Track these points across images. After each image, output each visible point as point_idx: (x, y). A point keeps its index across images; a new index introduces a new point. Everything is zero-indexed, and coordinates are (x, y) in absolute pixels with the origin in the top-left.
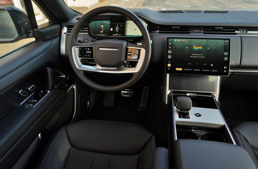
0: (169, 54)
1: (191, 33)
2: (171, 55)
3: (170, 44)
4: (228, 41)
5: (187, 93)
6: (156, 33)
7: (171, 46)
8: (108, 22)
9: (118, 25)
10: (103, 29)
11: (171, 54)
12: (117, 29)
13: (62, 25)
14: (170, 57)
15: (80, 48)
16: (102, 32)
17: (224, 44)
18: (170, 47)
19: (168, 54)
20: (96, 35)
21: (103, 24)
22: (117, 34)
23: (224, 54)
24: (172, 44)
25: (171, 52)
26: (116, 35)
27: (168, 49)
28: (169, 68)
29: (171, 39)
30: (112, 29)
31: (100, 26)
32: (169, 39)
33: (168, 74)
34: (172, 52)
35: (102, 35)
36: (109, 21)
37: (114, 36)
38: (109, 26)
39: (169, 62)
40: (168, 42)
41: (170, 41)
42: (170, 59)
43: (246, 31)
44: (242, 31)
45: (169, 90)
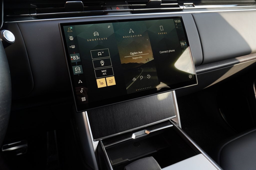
0: (75, 64)
1: (109, 14)
2: (81, 66)
3: (71, 38)
4: (179, 21)
5: (130, 134)
6: (29, 18)
7: (75, 42)
11: (79, 63)
14: (78, 70)
17: (176, 26)
18: (73, 47)
19: (72, 64)
23: (180, 44)
24: (75, 38)
25: (78, 58)
27: (69, 52)
29: (71, 28)
32: (64, 27)
33: (84, 113)
34: (81, 58)
39: (80, 82)
40: (65, 34)
41: (70, 31)
42: (80, 74)
43: (193, 6)
44: (187, 6)
45: (95, 140)
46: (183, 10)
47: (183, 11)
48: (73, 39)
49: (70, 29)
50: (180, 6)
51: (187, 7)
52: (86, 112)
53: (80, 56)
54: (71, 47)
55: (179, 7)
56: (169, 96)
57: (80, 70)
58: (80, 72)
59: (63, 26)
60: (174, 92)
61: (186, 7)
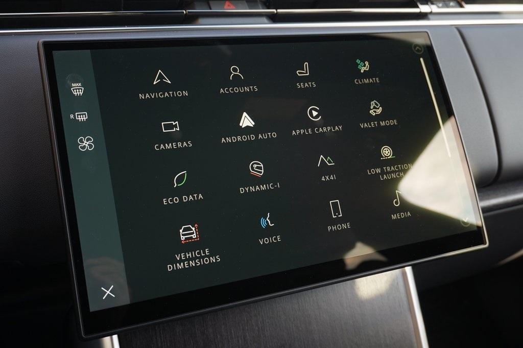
1: (201, 20)
43: (457, 5)
44: (440, 5)
46: (430, 16)
47: (429, 19)
48: (81, 93)
50: (420, 6)
51: (442, 7)
52: (115, 337)
54: (75, 116)
55: (418, 7)
56: (393, 286)
59: (54, 52)
60: (409, 270)
61: (439, 7)
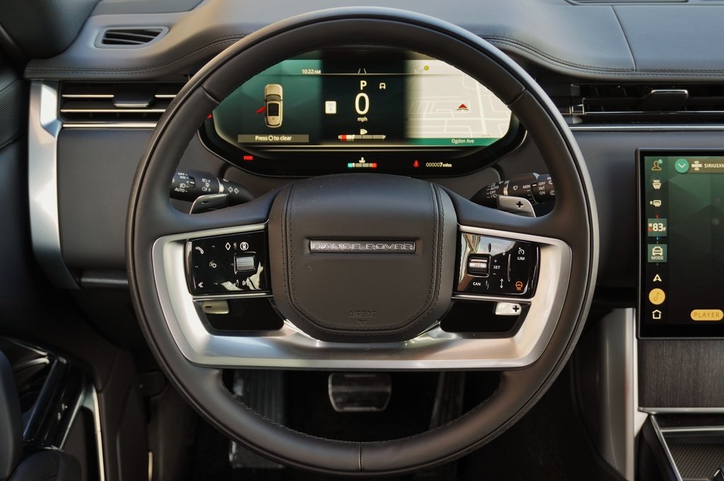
0: (653, 241)
2: (665, 246)
3: (657, 185)
7: (662, 194)
8: (310, 68)
9: (363, 84)
10: (281, 105)
11: (662, 240)
12: (362, 105)
13: (27, 76)
14: (657, 253)
15: (196, 242)
16: (277, 121)
18: (657, 203)
19: (650, 240)
20: (243, 138)
21: (278, 79)
22: (363, 132)
24: (665, 185)
25: (663, 229)
26: (356, 141)
27: (647, 213)
28: (657, 315)
29: (660, 161)
30: (331, 107)
31: (263, 90)
32: (647, 158)
34: (668, 229)
35: (276, 138)
36: (316, 62)
37: (345, 141)
38: (314, 89)
39: (657, 278)
40: (646, 173)
41: (656, 168)
42: (661, 263)
45: (642, 408)
48: (659, 187)
49: (656, 164)
53: (668, 226)
54: (653, 203)
57: (661, 254)
58: (662, 258)
